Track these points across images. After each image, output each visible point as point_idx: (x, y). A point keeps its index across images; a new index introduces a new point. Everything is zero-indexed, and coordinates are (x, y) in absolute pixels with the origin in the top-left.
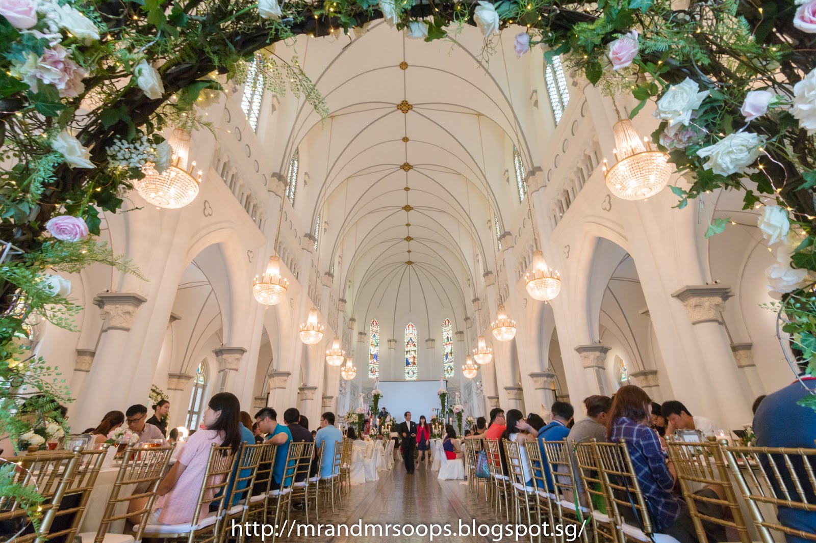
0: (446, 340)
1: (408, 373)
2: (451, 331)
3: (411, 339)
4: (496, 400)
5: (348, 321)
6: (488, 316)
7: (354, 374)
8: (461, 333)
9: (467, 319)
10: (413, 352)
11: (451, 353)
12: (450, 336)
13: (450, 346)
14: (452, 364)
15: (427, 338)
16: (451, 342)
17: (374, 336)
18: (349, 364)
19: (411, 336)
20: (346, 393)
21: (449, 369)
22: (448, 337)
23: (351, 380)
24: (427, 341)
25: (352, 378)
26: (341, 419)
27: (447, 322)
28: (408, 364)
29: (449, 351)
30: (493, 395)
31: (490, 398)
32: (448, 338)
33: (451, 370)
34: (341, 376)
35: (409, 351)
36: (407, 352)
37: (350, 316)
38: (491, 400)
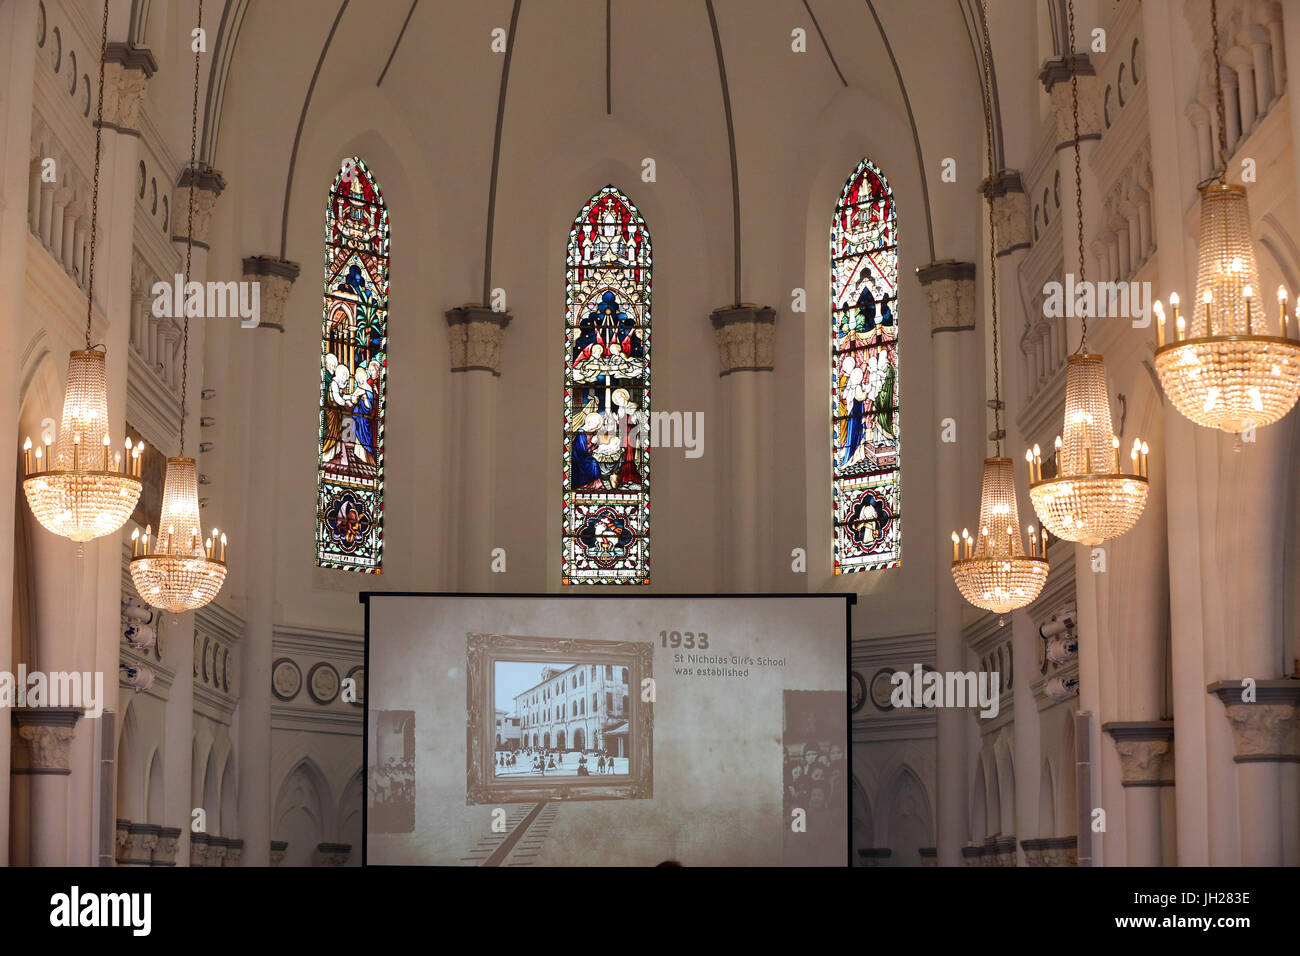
0: (855, 318)
1: (587, 536)
2: (890, 259)
3: (609, 301)
4: (1160, 746)
5: (165, 188)
6: (1146, 196)
7: (216, 575)
8: (963, 272)
9: (1001, 185)
10: (620, 396)
11: (885, 409)
12: (884, 287)
13: (878, 364)
14: (883, 482)
15: (725, 301)
16: (891, 332)
17: (353, 282)
18: (181, 506)
19: (610, 279)
20: (164, 678)
21: (868, 512)
22: (866, 295)
23: (198, 615)
24: (719, 319)
25: (197, 598)
26: (136, 838)
27: (865, 190)
28: (584, 471)
29: (874, 391)
30: (1140, 711)
31: (1119, 732)
32: (866, 303)
33: (882, 520)
34: (129, 599)
35: (599, 388)
36: (581, 392)
37: (184, 154)
38: (1127, 746)
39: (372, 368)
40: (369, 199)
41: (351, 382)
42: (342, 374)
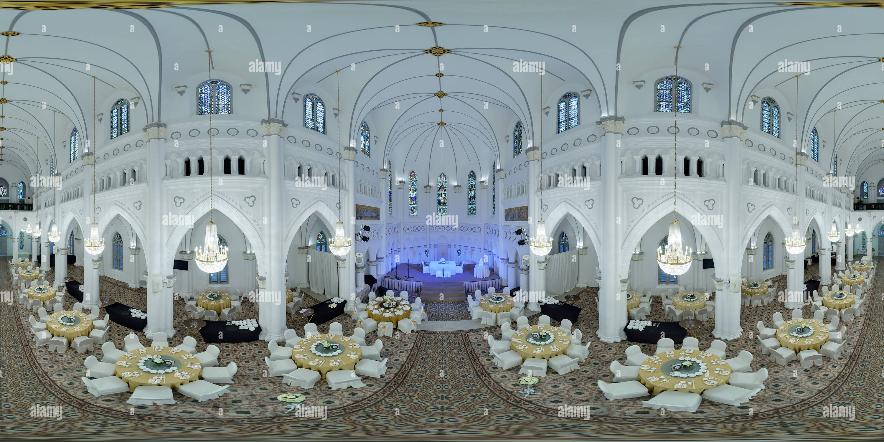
1: (440, 210)
10: (444, 195)
14: (474, 206)
17: (413, 183)
19: (442, 183)
28: (440, 203)
33: (474, 210)
35: (441, 194)
39: (416, 193)
40: (415, 174)
41: (413, 194)
42: (412, 194)
